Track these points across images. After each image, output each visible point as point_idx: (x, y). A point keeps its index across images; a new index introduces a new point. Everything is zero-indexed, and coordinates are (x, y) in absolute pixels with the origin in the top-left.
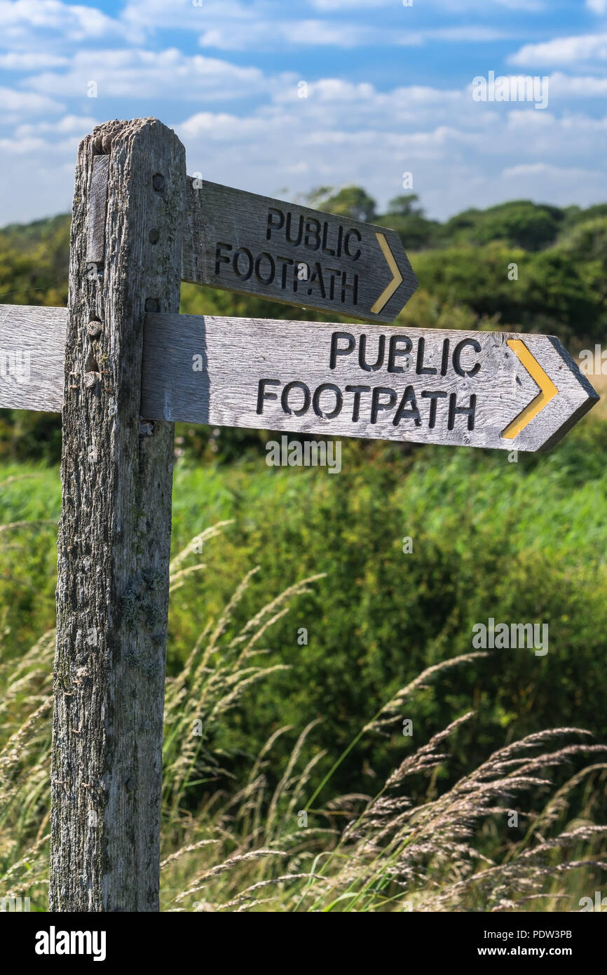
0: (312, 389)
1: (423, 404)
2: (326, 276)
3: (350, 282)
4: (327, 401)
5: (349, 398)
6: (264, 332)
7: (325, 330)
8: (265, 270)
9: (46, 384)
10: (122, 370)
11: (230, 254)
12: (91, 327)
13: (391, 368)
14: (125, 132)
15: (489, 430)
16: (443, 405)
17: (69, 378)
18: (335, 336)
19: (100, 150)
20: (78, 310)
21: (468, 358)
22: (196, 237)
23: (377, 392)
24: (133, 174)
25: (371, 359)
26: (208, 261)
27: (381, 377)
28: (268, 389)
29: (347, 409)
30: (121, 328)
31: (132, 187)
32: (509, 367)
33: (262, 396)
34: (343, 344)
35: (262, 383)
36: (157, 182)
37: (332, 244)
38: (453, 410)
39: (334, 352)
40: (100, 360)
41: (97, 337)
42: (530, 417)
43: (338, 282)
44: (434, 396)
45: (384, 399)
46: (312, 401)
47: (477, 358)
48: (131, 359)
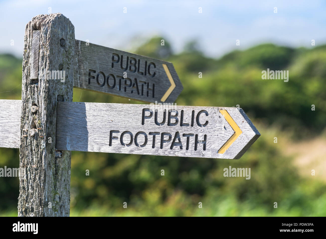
0: (134, 134)
1: (184, 140)
2: (140, 84)
3: (151, 87)
4: (141, 139)
5: (150, 138)
6: (112, 109)
7: (139, 107)
8: (111, 82)
9: (11, 135)
10: (47, 128)
11: (95, 75)
12: (33, 109)
13: (169, 124)
14: (47, 20)
15: (213, 150)
16: (192, 140)
17: (22, 132)
18: (144, 110)
19: (35, 28)
20: (26, 101)
21: (203, 118)
22: (79, 67)
23: (163, 134)
24: (51, 39)
25: (160, 120)
26: (85, 78)
27: (165, 128)
28: (114, 135)
29: (150, 143)
30: (47, 109)
31: (51, 44)
32: (221, 122)
33: (111, 138)
34: (147, 114)
35: (111, 132)
36: (62, 43)
37: (142, 69)
38: (196, 142)
39: (144, 117)
40: (37, 122)
41: (35, 113)
42: (230, 144)
43: (145, 87)
44: (188, 136)
45: (166, 138)
46: (134, 140)
47: (207, 118)
48: (51, 123)
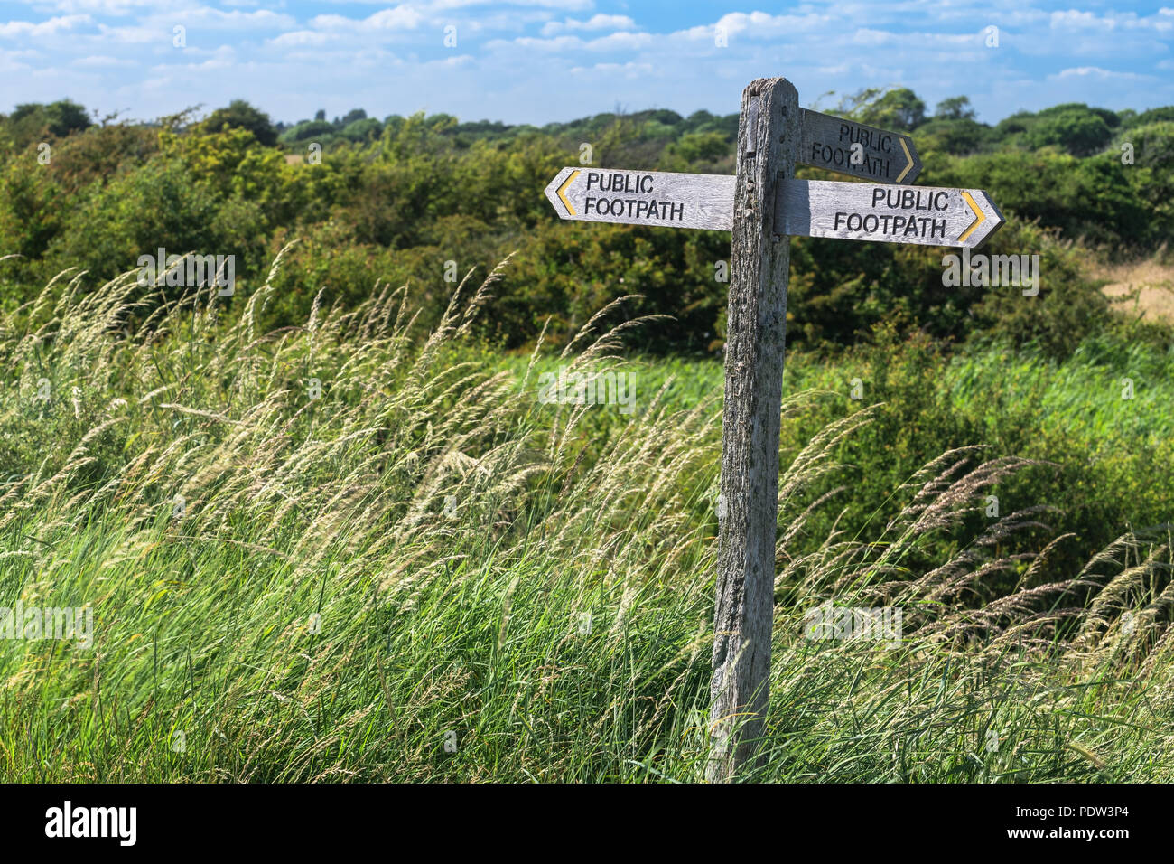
0: (863, 217)
1: (919, 225)
2: (872, 161)
3: (884, 165)
4: (871, 223)
5: (882, 222)
6: (839, 189)
7: (871, 187)
8: (838, 158)
9: (723, 216)
10: (765, 208)
11: (820, 149)
12: (749, 186)
13: (903, 207)
14: (768, 85)
15: (952, 237)
16: (929, 225)
17: (736, 212)
18: (875, 191)
19: (754, 93)
20: (741, 177)
21: (942, 201)
22: (803, 140)
23: (896, 218)
24: (772, 106)
25: (893, 202)
26: (809, 153)
27: (898, 211)
28: (841, 217)
29: (881, 228)
30: (765, 186)
31: (771, 113)
32: (962, 206)
33: (837, 221)
34: (879, 194)
35: (838, 215)
36: (784, 112)
37: (875, 144)
38: (934, 227)
39: (875, 198)
40: (753, 202)
41: (751, 191)
42: (972, 231)
43: (878, 165)
44: (924, 221)
45: (900, 222)
46: (863, 224)
47: (946, 201)
48: (769, 203)
